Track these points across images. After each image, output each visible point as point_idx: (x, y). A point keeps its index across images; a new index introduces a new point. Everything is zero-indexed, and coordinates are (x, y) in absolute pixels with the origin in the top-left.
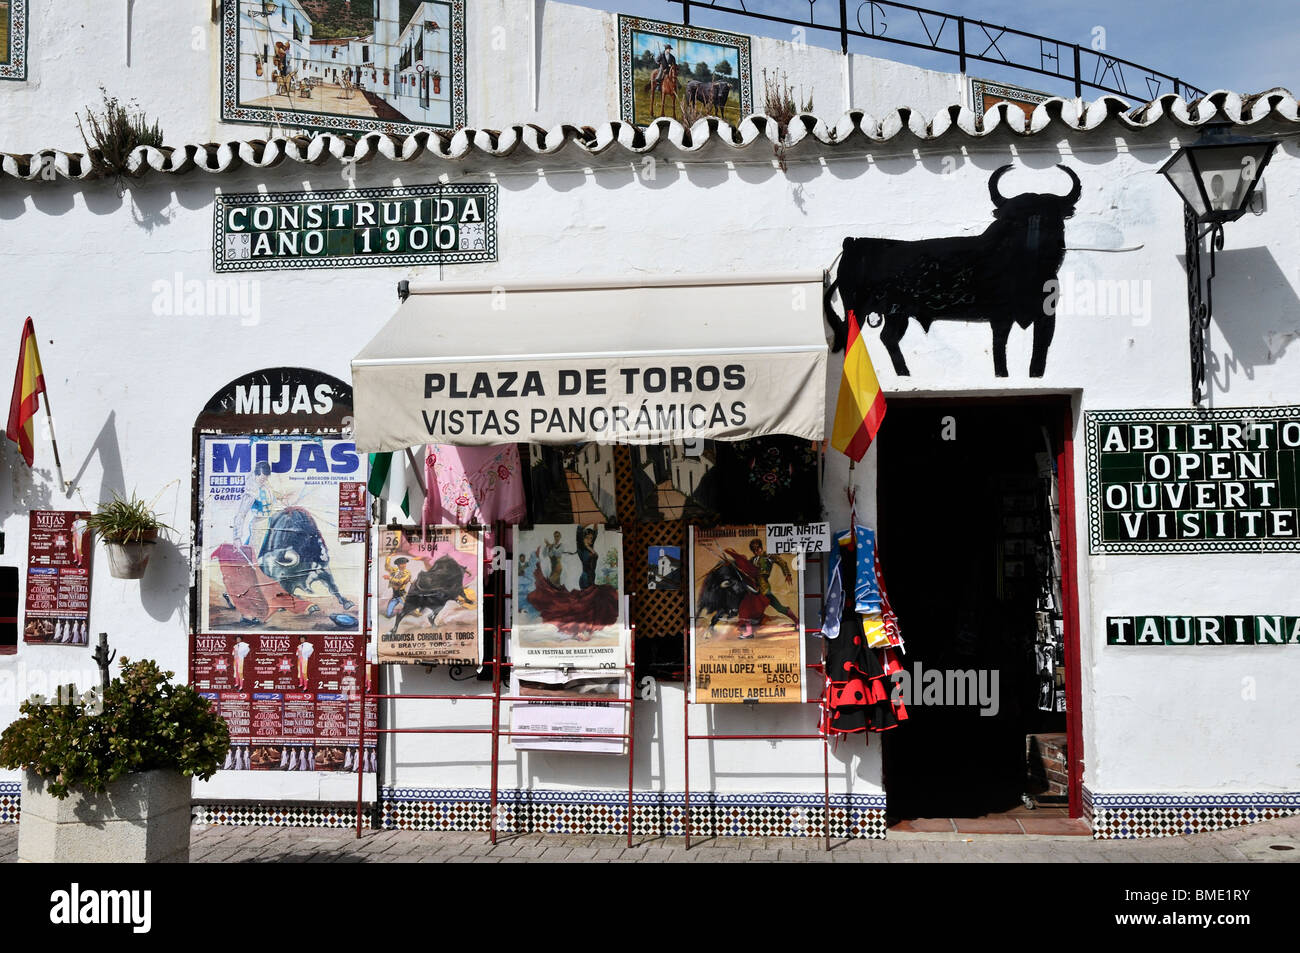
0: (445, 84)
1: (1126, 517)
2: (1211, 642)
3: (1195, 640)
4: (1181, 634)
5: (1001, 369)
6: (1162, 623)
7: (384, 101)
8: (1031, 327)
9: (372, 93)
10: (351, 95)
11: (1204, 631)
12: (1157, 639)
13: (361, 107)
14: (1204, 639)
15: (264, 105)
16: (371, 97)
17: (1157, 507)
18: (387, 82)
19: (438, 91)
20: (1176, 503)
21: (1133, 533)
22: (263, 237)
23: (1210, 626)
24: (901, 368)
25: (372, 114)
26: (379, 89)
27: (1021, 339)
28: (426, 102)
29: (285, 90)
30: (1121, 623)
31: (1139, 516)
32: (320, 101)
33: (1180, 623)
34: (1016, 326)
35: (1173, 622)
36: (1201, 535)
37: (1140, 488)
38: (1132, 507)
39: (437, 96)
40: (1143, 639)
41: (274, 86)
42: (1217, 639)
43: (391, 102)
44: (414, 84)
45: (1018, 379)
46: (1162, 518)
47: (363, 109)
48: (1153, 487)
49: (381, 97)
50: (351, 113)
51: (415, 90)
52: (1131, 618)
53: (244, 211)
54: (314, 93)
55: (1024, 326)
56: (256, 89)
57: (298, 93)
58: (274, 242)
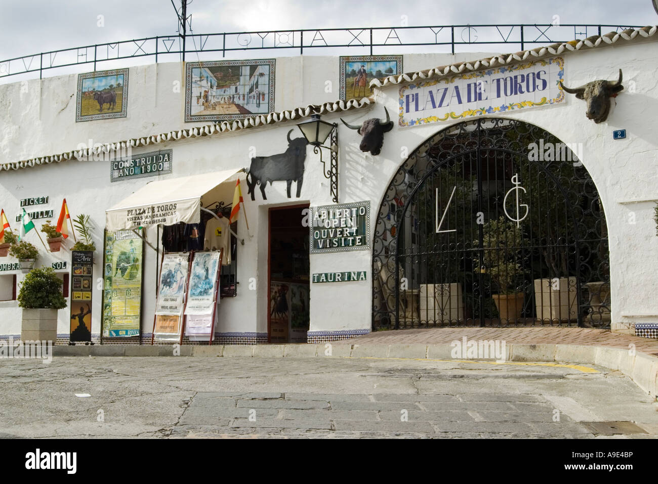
0: (266, 97)
1: (319, 241)
2: (339, 281)
3: (334, 281)
4: (331, 279)
5: (289, 196)
6: (326, 275)
7: (243, 107)
8: (297, 182)
9: (238, 104)
10: (230, 106)
11: (337, 277)
12: (325, 281)
13: (234, 110)
14: (337, 280)
15: (199, 114)
16: (238, 106)
17: (327, 238)
18: (244, 99)
19: (263, 100)
20: (332, 236)
21: (321, 247)
22: (121, 171)
23: (339, 275)
24: (265, 198)
25: (238, 112)
26: (241, 102)
27: (294, 185)
28: (259, 105)
29: (206, 108)
30: (316, 275)
31: (322, 240)
32: (219, 111)
33: (331, 275)
34: (293, 181)
35: (329, 274)
36: (338, 246)
37: (323, 231)
38: (321, 238)
39: (263, 102)
40: (321, 281)
41: (203, 107)
42: (340, 280)
43: (245, 107)
44: (254, 99)
45: (294, 199)
46: (328, 240)
47: (235, 111)
48: (326, 230)
49: (242, 105)
50: (230, 113)
51: (255, 101)
52: (319, 274)
53: (117, 163)
54: (217, 108)
55: (295, 181)
56: (197, 109)
57: (211, 108)
58: (124, 172)
